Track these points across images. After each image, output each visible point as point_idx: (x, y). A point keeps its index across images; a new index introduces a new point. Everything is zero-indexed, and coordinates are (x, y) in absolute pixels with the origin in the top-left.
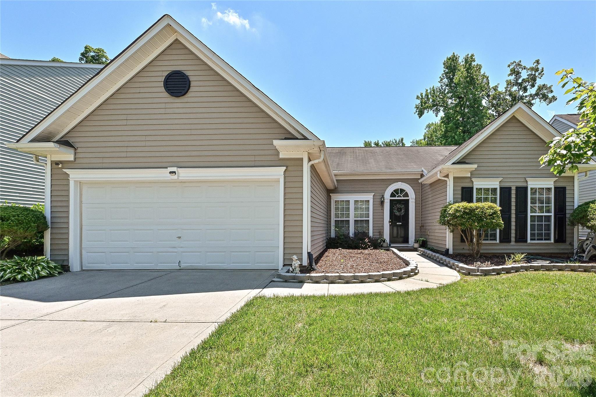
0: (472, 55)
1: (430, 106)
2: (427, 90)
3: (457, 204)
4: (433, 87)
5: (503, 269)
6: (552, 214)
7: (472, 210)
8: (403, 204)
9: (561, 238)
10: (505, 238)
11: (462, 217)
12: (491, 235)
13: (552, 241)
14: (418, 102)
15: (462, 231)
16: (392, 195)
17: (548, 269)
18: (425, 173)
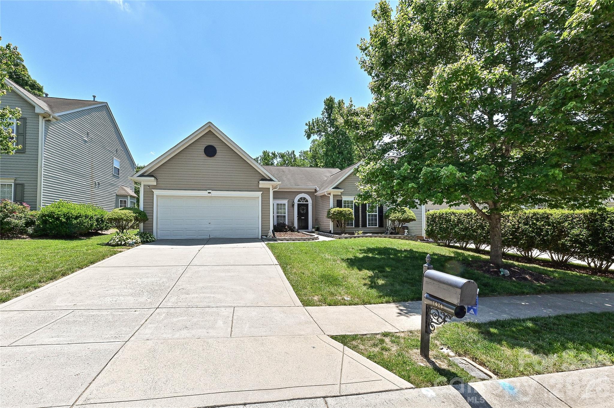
0: (342, 101)
1: (315, 132)
2: (313, 120)
3: (335, 209)
4: (318, 118)
5: (353, 237)
6: (377, 214)
7: (341, 212)
8: (305, 206)
9: (381, 225)
10: (357, 225)
11: (337, 214)
12: (351, 223)
13: (378, 226)
14: (307, 127)
15: (338, 221)
16: (299, 201)
17: (371, 237)
18: (318, 189)
